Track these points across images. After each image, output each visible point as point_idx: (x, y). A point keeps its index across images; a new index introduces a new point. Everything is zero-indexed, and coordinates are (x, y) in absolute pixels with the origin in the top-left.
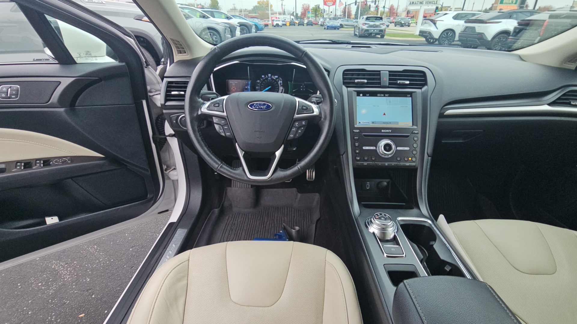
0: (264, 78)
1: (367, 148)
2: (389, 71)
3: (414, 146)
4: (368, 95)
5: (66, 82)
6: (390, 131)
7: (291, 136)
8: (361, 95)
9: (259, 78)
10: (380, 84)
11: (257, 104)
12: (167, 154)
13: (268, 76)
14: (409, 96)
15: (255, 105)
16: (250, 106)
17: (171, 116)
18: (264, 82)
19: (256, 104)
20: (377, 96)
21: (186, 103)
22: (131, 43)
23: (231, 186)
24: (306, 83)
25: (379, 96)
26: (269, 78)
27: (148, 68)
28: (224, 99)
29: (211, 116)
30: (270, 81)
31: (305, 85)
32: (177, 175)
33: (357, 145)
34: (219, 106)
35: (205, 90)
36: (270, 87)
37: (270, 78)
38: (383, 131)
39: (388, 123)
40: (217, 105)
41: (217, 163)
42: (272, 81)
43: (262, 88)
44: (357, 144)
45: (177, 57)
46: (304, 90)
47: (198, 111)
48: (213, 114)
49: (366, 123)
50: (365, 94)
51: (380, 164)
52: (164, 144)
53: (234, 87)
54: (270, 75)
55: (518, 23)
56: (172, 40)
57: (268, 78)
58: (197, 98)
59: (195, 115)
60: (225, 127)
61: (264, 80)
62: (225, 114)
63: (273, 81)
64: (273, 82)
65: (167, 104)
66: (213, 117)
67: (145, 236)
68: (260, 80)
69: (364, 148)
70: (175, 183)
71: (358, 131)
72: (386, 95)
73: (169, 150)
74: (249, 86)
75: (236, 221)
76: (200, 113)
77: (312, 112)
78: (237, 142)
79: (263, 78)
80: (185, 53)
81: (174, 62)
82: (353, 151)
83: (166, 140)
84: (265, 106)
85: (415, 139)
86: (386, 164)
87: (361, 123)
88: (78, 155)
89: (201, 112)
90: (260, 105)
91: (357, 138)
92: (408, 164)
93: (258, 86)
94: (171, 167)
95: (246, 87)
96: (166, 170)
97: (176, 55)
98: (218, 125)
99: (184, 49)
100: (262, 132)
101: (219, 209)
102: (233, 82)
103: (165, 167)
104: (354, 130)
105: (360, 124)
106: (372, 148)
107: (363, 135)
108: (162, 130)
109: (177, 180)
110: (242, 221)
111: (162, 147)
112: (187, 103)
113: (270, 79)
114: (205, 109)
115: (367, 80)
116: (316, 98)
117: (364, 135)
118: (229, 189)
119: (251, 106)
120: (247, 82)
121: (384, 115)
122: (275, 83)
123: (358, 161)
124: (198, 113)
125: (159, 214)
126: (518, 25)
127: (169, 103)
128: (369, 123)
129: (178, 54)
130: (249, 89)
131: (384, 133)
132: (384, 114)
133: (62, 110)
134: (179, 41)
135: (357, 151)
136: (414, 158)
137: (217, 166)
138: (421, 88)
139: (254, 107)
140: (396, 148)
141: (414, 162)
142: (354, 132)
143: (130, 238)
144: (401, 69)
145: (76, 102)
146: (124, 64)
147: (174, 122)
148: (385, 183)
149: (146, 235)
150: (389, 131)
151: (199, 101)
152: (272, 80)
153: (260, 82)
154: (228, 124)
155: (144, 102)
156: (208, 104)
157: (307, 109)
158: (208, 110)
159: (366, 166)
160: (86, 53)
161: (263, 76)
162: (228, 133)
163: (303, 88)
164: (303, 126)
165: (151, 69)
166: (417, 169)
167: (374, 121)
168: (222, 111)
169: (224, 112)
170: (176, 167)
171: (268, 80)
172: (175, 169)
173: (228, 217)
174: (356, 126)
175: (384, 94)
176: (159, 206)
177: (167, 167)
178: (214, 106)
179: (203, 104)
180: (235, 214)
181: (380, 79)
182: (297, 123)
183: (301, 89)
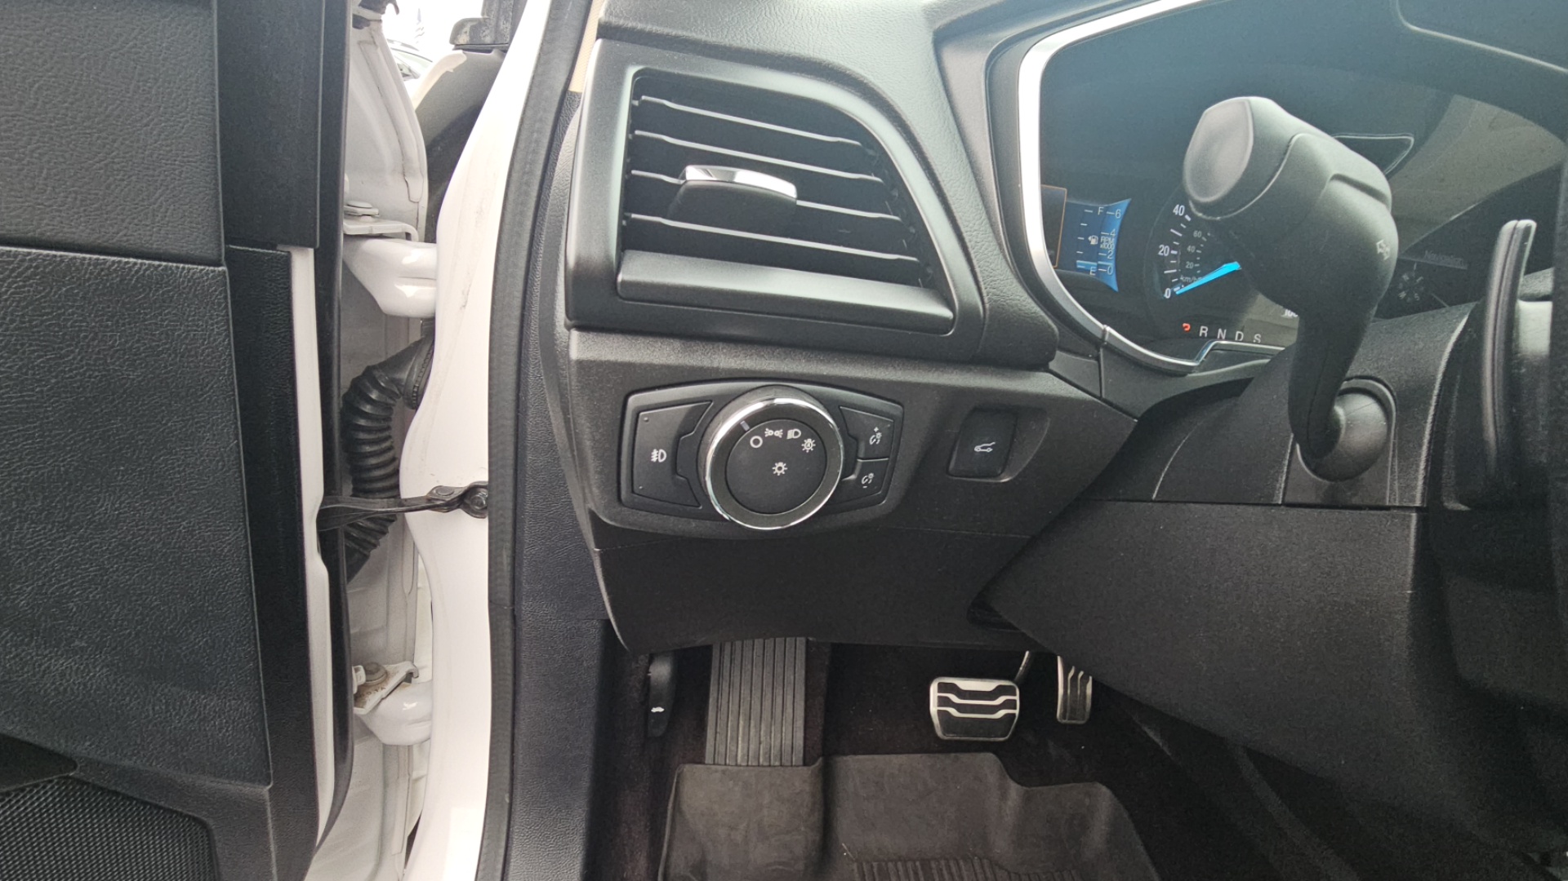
12: (378, 593)
23: (699, 759)
32: (429, 717)
43: (1192, 257)
65: (625, 276)
73: (392, 569)
74: (1113, 232)
83: (401, 524)
93: (1169, 240)
95: (1093, 241)
96: (363, 694)
103: (359, 677)
111: (364, 559)
118: (688, 769)
127: (640, 268)
130: (1105, 251)
153: (1185, 218)
155: (303, 269)
177: (367, 672)
183: (1401, 291)
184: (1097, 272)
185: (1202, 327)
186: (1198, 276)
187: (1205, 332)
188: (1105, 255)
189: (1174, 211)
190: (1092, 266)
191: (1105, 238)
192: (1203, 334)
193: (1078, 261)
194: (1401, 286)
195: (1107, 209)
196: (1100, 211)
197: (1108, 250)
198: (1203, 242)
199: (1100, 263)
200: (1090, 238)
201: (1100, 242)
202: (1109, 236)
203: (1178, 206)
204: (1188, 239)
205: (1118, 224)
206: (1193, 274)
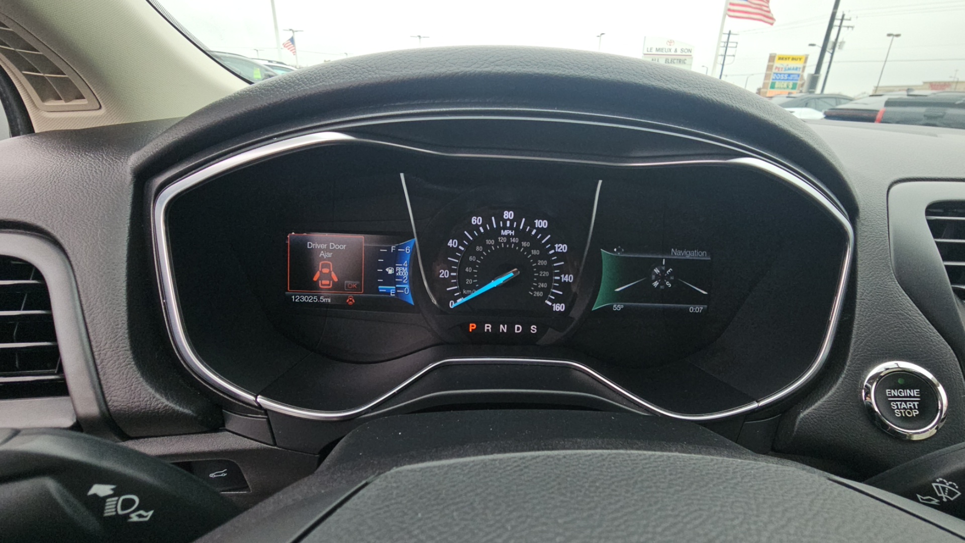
0: (481, 229)
13: (500, 218)
18: (479, 248)
24: (677, 254)
26: (505, 228)
30: (508, 242)
31: (670, 263)
36: (510, 275)
37: (511, 228)
42: (519, 244)
43: (469, 276)
46: (669, 284)
53: (326, 270)
54: (508, 215)
57: (499, 229)
61: (480, 239)
63: (524, 244)
64: (526, 248)
68: (461, 239)
74: (406, 264)
79: (477, 226)
80: (81, 96)
93: (447, 266)
95: (390, 271)
97: (34, 104)
99: (61, 72)
102: (325, 246)
113: (513, 233)
120: (393, 248)
122: (534, 252)
129: (43, 99)
130: (401, 277)
152: (521, 240)
153: (461, 248)
161: (476, 220)
163: (662, 278)
171: (500, 239)
183: (654, 282)
184: (396, 293)
185: (486, 325)
186: (477, 289)
187: (490, 328)
188: (401, 280)
189: (449, 244)
190: (392, 290)
191: (399, 268)
192: (488, 330)
193: (380, 287)
194: (653, 277)
195: (397, 248)
196: (392, 249)
197: (403, 276)
198: (478, 264)
199: (397, 286)
200: (387, 270)
201: (395, 272)
202: (403, 266)
203: (451, 241)
204: (464, 262)
205: (408, 258)
206: (473, 288)
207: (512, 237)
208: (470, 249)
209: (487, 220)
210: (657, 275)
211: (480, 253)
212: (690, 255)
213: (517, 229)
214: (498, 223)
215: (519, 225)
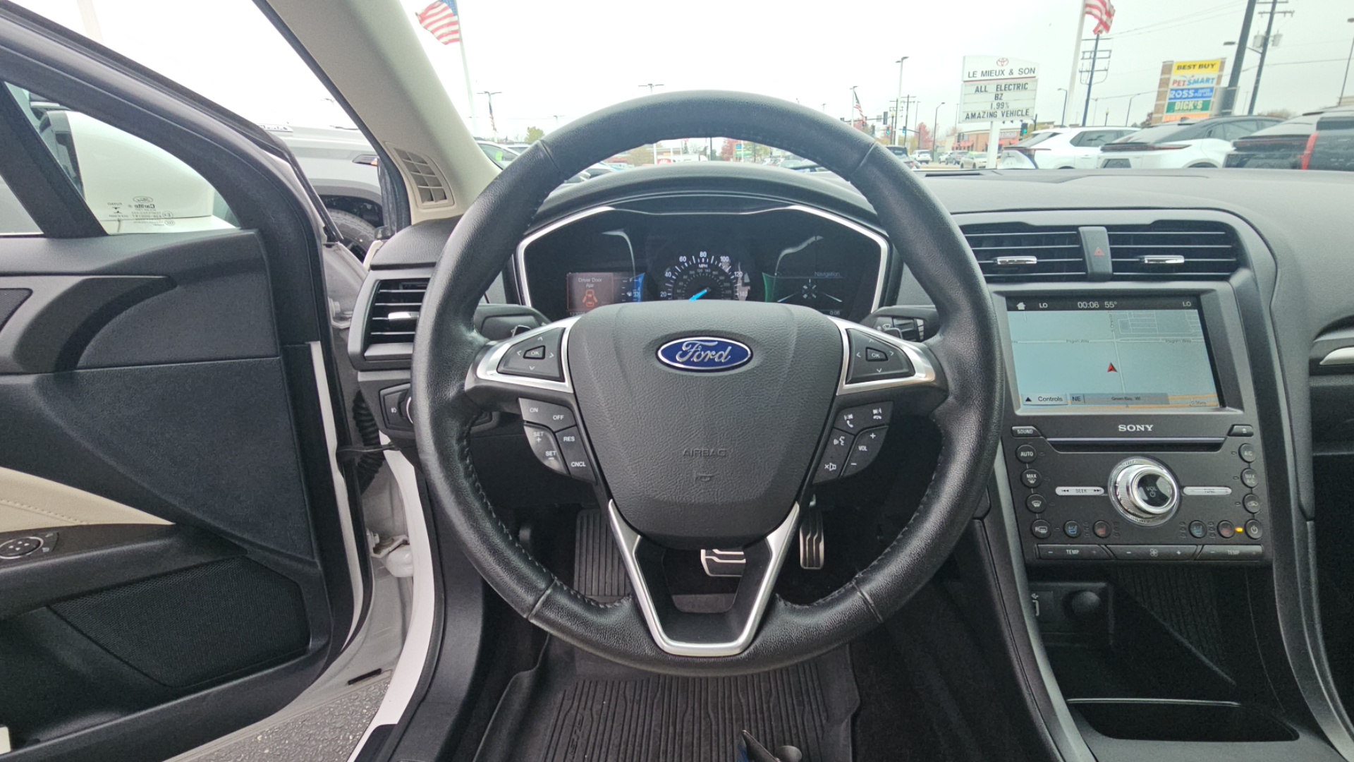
0: (686, 264)
1: (1073, 491)
2: (1109, 228)
3: (1248, 482)
4: (1045, 305)
5: (47, 291)
6: (1149, 428)
7: (827, 466)
8: (1021, 306)
9: (672, 261)
10: (1085, 270)
11: (693, 345)
12: (386, 496)
13: (697, 257)
14: (1189, 303)
15: (684, 348)
16: (664, 353)
17: (383, 392)
18: (685, 277)
19: (687, 346)
20: (1078, 309)
21: (417, 347)
22: (283, 174)
24: (819, 275)
25: (1083, 309)
26: (701, 263)
27: (334, 248)
28: (564, 330)
29: (513, 396)
30: (704, 272)
31: (815, 282)
32: (411, 563)
33: (1032, 482)
34: (543, 357)
35: (494, 299)
36: (705, 291)
37: (705, 263)
38: (1122, 428)
39: (1130, 399)
40: (536, 353)
41: (531, 588)
42: (711, 273)
43: (681, 295)
44: (1031, 478)
45: (421, 211)
46: (814, 296)
47: (464, 377)
48: (519, 389)
49: (1051, 399)
50: (1033, 301)
51: (1129, 550)
52: (376, 472)
53: (590, 296)
54: (703, 254)
55: (1235, 145)
56: (402, 154)
57: (697, 263)
58: (463, 329)
59: (452, 393)
60: (567, 439)
61: (685, 271)
62: (566, 387)
63: (714, 273)
64: (716, 276)
65: (368, 353)
66: (521, 401)
67: (313, 743)
68: (673, 271)
69: (1060, 491)
70: (404, 587)
71: (1029, 430)
72: (1106, 303)
73: (391, 486)
74: (639, 289)
75: (587, 712)
76: (469, 384)
77: (905, 370)
78: (610, 496)
79: (683, 263)
80: (445, 198)
81: (409, 223)
82: (1020, 505)
83: (383, 458)
84: (725, 354)
85: (1246, 453)
86: (1154, 551)
87: (1035, 401)
88: (84, 523)
89: (477, 379)
90: (705, 348)
91: (1031, 454)
92: (1234, 550)
93: (666, 289)
94: (395, 538)
95: (629, 294)
96: (377, 549)
97: (417, 205)
98: (542, 429)
99: (440, 185)
100: (715, 455)
101: (534, 669)
102: (589, 280)
103: (373, 540)
104: (1014, 428)
105: (1028, 403)
106: (1090, 491)
107: (1049, 442)
108: (370, 429)
109: (412, 578)
110: (605, 710)
111: (371, 479)
112: (421, 350)
113: (706, 266)
114: (489, 368)
115: (1038, 258)
116: (893, 317)
117: (1055, 445)
119: (670, 354)
120: (631, 280)
121: (1112, 372)
122: (722, 278)
123: (1042, 539)
124: (463, 385)
125: (352, 685)
126: (1234, 148)
127: (377, 351)
128: (1059, 399)
129: (423, 201)
131: (1127, 434)
132: (1112, 369)
133: (28, 380)
134: (426, 160)
135: (1037, 505)
136: (1254, 527)
137: (530, 599)
138: (1225, 279)
139: (682, 356)
140: (1181, 488)
141: (1254, 542)
142: (1014, 433)
143: (267, 751)
144: (1147, 218)
145: (79, 355)
146: (251, 232)
147: (393, 410)
148: (1092, 597)
149: (316, 740)
150: (1146, 428)
151: (470, 339)
152: (712, 270)
153: (674, 277)
154: (576, 425)
155: (316, 350)
156: (502, 348)
157: (887, 359)
158: (499, 373)
159: (1073, 558)
160: (137, 204)
161: (683, 259)
162: (578, 461)
163: (810, 292)
164: (876, 426)
165: (344, 250)
166: (1269, 568)
167: (1078, 391)
168: (557, 374)
169: (563, 380)
170: (408, 536)
171: (700, 271)
172: (406, 543)
173: (560, 696)
174: (1019, 412)
175: (1101, 299)
176: (352, 659)
177: (381, 538)
178: (525, 357)
179: (486, 349)
180: (584, 682)
181: (1079, 252)
182: (851, 417)
183: (804, 294)
188: (637, 300)
189: (665, 275)
191: (635, 292)
194: (803, 291)
195: (634, 279)
197: (638, 297)
198: (685, 287)
201: (633, 295)
203: (667, 272)
204: (676, 286)
205: (641, 285)
207: (706, 268)
208: (679, 278)
209: (689, 259)
210: (805, 290)
211: (686, 280)
212: (828, 275)
213: (709, 264)
214: (696, 260)
215: (710, 260)
